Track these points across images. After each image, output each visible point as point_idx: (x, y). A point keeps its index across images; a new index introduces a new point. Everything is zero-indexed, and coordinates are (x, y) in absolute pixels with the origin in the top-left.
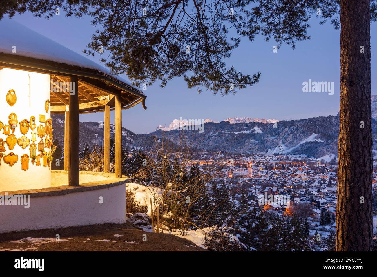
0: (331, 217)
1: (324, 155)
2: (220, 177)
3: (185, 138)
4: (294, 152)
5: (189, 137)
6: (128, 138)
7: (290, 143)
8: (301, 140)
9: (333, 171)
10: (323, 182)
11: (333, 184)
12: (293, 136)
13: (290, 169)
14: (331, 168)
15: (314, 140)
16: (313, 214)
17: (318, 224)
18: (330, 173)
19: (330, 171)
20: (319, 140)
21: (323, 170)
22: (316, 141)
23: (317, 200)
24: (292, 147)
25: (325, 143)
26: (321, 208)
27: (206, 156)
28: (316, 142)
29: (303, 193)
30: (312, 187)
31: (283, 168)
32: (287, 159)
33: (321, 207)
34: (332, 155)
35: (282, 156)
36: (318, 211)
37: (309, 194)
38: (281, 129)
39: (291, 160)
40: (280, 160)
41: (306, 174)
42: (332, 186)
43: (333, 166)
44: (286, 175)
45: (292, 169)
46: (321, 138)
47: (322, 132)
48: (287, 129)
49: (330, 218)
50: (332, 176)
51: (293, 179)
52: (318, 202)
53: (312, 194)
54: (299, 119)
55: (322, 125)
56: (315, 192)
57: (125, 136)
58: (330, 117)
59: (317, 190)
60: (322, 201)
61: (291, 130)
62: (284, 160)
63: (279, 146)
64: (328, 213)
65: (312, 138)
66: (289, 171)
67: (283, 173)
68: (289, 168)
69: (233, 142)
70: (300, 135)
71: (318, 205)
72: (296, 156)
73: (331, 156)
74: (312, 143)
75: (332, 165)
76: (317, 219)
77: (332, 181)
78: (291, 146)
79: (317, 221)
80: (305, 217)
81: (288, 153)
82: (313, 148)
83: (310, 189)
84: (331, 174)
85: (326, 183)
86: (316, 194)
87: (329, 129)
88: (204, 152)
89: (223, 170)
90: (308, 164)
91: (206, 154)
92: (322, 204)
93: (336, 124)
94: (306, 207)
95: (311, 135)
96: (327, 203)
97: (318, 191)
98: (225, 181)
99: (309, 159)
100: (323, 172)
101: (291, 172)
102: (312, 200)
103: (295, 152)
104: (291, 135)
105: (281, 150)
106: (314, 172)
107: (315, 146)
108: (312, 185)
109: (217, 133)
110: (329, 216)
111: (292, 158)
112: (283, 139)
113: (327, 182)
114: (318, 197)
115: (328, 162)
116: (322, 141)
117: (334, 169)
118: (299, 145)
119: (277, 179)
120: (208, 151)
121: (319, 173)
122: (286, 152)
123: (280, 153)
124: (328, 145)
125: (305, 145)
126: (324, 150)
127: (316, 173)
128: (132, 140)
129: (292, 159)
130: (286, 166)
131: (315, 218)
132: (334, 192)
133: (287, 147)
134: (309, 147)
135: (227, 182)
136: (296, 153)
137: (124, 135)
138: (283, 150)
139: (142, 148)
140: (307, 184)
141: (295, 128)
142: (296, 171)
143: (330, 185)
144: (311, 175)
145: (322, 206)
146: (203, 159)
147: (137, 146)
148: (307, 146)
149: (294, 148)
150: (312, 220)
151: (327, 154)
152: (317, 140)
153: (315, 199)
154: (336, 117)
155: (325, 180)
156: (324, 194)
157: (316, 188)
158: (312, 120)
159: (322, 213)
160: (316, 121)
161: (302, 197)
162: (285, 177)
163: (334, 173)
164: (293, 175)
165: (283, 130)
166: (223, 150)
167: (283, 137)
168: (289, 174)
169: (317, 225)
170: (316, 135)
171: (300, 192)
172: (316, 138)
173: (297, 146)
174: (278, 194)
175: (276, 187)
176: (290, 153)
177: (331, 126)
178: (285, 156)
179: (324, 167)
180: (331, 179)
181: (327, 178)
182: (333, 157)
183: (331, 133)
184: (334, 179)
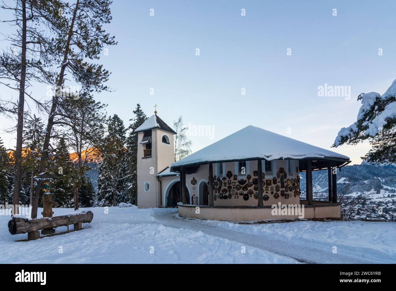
1: (351, 192)
4: (327, 191)
7: (324, 185)
9: (360, 204)
10: (352, 212)
11: (361, 213)
12: (326, 180)
14: (358, 202)
15: (343, 182)
19: (357, 204)
20: (347, 182)
25: (352, 184)
28: (345, 184)
32: (322, 195)
34: (358, 192)
35: (318, 194)
38: (317, 175)
39: (325, 196)
40: (317, 196)
46: (349, 181)
47: (349, 177)
48: (321, 175)
55: (349, 172)
61: (324, 176)
62: (320, 196)
63: (315, 187)
65: (341, 181)
73: (357, 193)
74: (341, 184)
75: (360, 199)
77: (360, 211)
78: (325, 187)
81: (323, 192)
82: (343, 188)
84: (359, 206)
85: (355, 212)
87: (355, 174)
93: (361, 170)
95: (340, 178)
99: (339, 195)
100: (352, 205)
104: (324, 179)
105: (317, 190)
106: (344, 204)
107: (344, 186)
115: (355, 197)
116: (350, 183)
117: (361, 202)
121: (349, 205)
122: (321, 191)
123: (316, 192)
124: (355, 185)
126: (352, 189)
127: (346, 206)
129: (326, 196)
133: (322, 187)
134: (339, 187)
138: (319, 190)
141: (327, 174)
143: (358, 214)
151: (354, 192)
152: (345, 182)
154: (361, 165)
155: (353, 210)
160: (344, 169)
163: (361, 206)
165: (318, 176)
167: (318, 180)
170: (345, 178)
172: (344, 180)
177: (357, 172)
178: (321, 194)
179: (352, 202)
180: (359, 209)
181: (355, 209)
182: (359, 193)
183: (356, 176)
184: (362, 210)
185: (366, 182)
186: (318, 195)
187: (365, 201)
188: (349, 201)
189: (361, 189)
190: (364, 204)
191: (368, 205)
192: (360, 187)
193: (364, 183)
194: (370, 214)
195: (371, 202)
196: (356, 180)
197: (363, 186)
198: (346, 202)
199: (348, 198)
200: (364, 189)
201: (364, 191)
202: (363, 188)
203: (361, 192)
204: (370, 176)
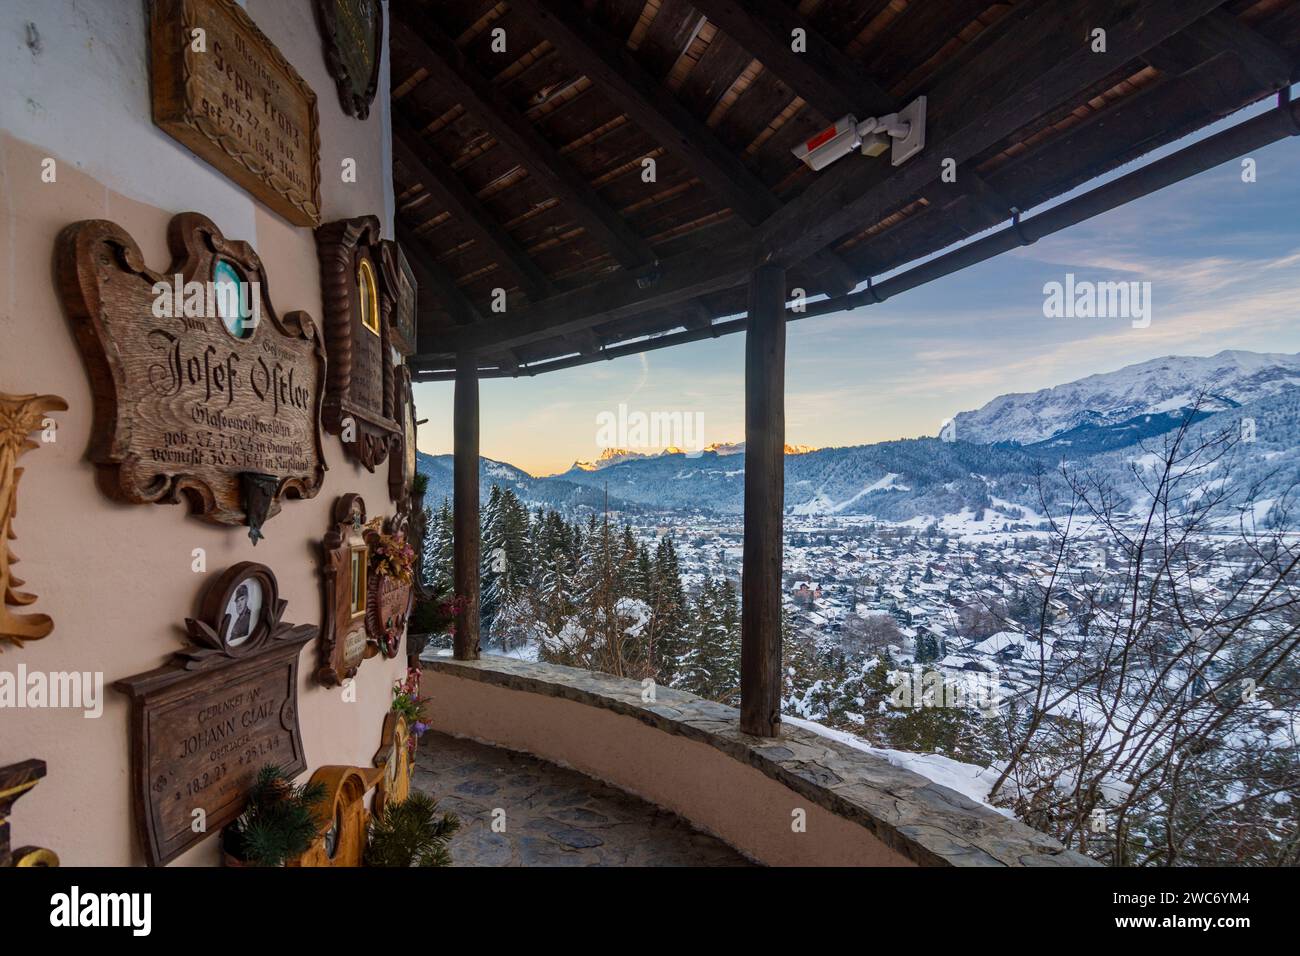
0: (939, 644)
1: (911, 516)
2: (700, 560)
3: (628, 484)
4: (847, 512)
5: (636, 481)
6: (519, 486)
7: (840, 493)
8: (862, 486)
9: (933, 550)
10: (913, 572)
12: (845, 480)
13: (842, 545)
14: (929, 543)
15: (891, 487)
16: (899, 639)
17: (911, 659)
18: (927, 553)
19: (924, 549)
20: (901, 487)
21: (912, 549)
22: (894, 488)
23: (906, 610)
24: (843, 501)
25: (913, 492)
26: (914, 626)
27: (670, 519)
28: (894, 491)
29: (873, 594)
30: (892, 582)
31: (828, 542)
32: (834, 524)
33: (914, 623)
34: (929, 517)
35: (824, 518)
36: (910, 633)
37: (886, 597)
38: (822, 464)
39: (841, 527)
40: (820, 526)
41: (876, 556)
42: (934, 580)
43: (932, 540)
44: (835, 557)
45: (846, 544)
46: (905, 482)
47: (906, 471)
48: (832, 465)
49: (936, 648)
50: (932, 560)
51: (850, 565)
52: (908, 615)
53: (892, 597)
54: (858, 445)
55: (907, 457)
56: (897, 591)
57: (514, 482)
58: (923, 439)
59: (902, 587)
60: (915, 611)
61: (843, 468)
62: (828, 526)
63: (818, 500)
64: (933, 639)
65: (885, 482)
66: (840, 549)
67: (826, 554)
68: (840, 542)
69: (723, 491)
70: (860, 476)
71: (908, 620)
72: (852, 519)
73: (926, 519)
74: (886, 492)
75: (932, 536)
76: (908, 648)
77: (932, 569)
78: (842, 498)
79: (909, 654)
80: (883, 645)
81: (837, 514)
82: (889, 503)
83: (887, 587)
84: (930, 556)
85: (919, 575)
86: (902, 596)
87: (923, 464)
88: (666, 510)
89: (704, 547)
90: (880, 535)
91: (670, 516)
92: (916, 617)
93: (938, 454)
94: (885, 625)
95: (883, 475)
96: (926, 615)
97: (906, 591)
98: (710, 569)
99: (880, 524)
100: (912, 552)
101: (845, 552)
102: (893, 609)
103: (850, 511)
104: (842, 477)
105: (822, 507)
106: (891, 551)
107: (892, 498)
108: (891, 578)
109: (691, 474)
110: (935, 643)
111: (845, 523)
112: (825, 485)
113: (923, 573)
114: (906, 603)
115: (921, 531)
116: (907, 489)
117: (935, 545)
118: (858, 496)
119: (816, 566)
120: (673, 509)
121: (904, 553)
122: (831, 511)
123: (819, 513)
124: (920, 495)
125: (872, 496)
126: (913, 507)
127: (895, 554)
128: (526, 489)
129: (844, 525)
130: (834, 538)
131: (902, 647)
132: (938, 593)
133: (834, 501)
134: (880, 501)
135: (714, 570)
136: (853, 512)
137: (512, 479)
138: (826, 508)
139: (546, 504)
140: (880, 576)
141: (849, 462)
142: (855, 548)
143: (929, 578)
144: (886, 557)
145: (916, 621)
146: (664, 525)
147: (536, 500)
148: (875, 499)
149: (850, 502)
150: (897, 652)
151: (918, 515)
152: (896, 487)
153: (899, 607)
154: (937, 439)
155: (917, 569)
156: (917, 596)
157: (900, 584)
158: (887, 447)
159: (919, 638)
160: (893, 448)
161: (872, 603)
162: (833, 561)
163: (935, 555)
164: (849, 557)
165: (824, 467)
166: (703, 507)
167: (826, 481)
168: (841, 555)
169: (907, 662)
170: (895, 475)
171: (866, 593)
172: (894, 482)
173: (853, 500)
174: (821, 596)
175: (815, 581)
176: (839, 513)
177: (927, 457)
178: (830, 519)
179: (914, 542)
180: (931, 565)
181: (921, 563)
182: (931, 520)
183: (925, 471)
184: (937, 567)
185: (949, 486)
186: (823, 524)
187: (946, 541)
188: (905, 542)
189: (939, 506)
190: (942, 549)
191: (954, 552)
192: (935, 500)
193: (945, 491)
194: (959, 580)
195: (961, 546)
196: (925, 481)
197: (942, 498)
198: (898, 543)
199: (902, 533)
200: (944, 508)
201: (944, 511)
202: (943, 505)
203: (936, 514)
204: (961, 470)
